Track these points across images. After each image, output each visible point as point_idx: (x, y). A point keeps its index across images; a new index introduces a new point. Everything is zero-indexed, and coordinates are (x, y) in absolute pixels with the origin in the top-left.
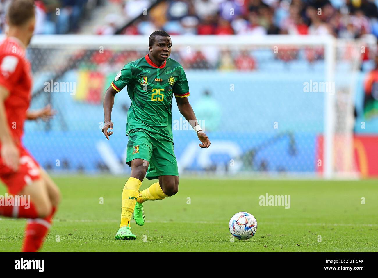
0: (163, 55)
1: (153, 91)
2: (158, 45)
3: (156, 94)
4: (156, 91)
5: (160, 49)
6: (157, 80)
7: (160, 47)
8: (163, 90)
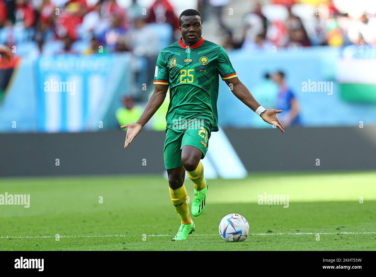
0: (190, 36)
1: (181, 73)
2: (184, 26)
3: (185, 75)
4: (184, 72)
5: (186, 30)
6: (187, 61)
7: (185, 29)
8: (193, 70)
